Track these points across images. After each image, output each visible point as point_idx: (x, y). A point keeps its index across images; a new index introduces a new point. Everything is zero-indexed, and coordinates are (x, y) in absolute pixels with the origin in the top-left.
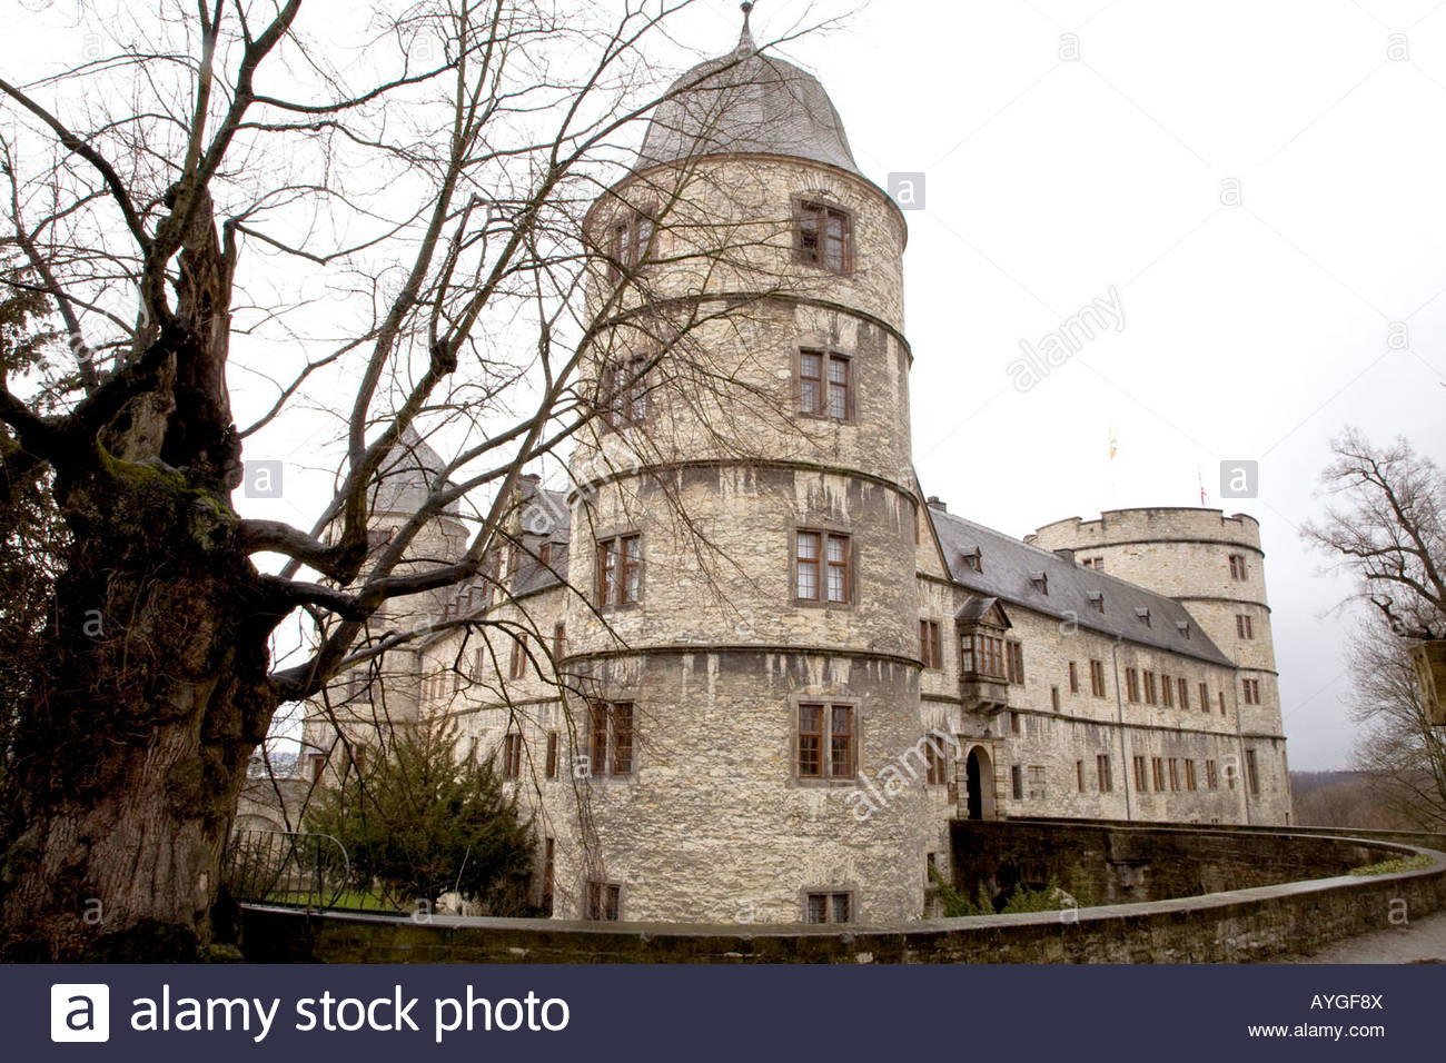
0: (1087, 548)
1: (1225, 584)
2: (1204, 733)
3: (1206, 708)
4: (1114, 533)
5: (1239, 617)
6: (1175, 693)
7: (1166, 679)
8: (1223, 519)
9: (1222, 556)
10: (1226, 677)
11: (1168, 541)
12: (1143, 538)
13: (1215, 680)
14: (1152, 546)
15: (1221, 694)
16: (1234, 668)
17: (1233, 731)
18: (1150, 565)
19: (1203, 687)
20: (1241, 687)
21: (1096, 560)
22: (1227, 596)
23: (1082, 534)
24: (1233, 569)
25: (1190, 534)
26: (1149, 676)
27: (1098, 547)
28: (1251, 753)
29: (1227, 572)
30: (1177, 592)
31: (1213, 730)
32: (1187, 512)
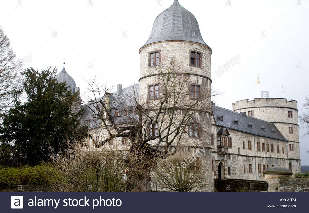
0: (249, 108)
1: (286, 119)
2: (277, 158)
3: (278, 152)
4: (257, 104)
5: (289, 128)
6: (270, 148)
7: (268, 145)
8: (287, 101)
9: (286, 111)
10: (284, 144)
11: (272, 107)
12: (265, 106)
13: (281, 145)
14: (267, 108)
15: (283, 148)
16: (287, 141)
17: (286, 158)
18: (266, 113)
19: (278, 147)
20: (289, 146)
21: (252, 111)
22: (287, 122)
23: (248, 104)
24: (289, 115)
25: (278, 105)
26: (263, 144)
27: (253, 108)
28: (290, 164)
29: (287, 115)
30: (273, 121)
31: (280, 157)
32: (277, 99)
